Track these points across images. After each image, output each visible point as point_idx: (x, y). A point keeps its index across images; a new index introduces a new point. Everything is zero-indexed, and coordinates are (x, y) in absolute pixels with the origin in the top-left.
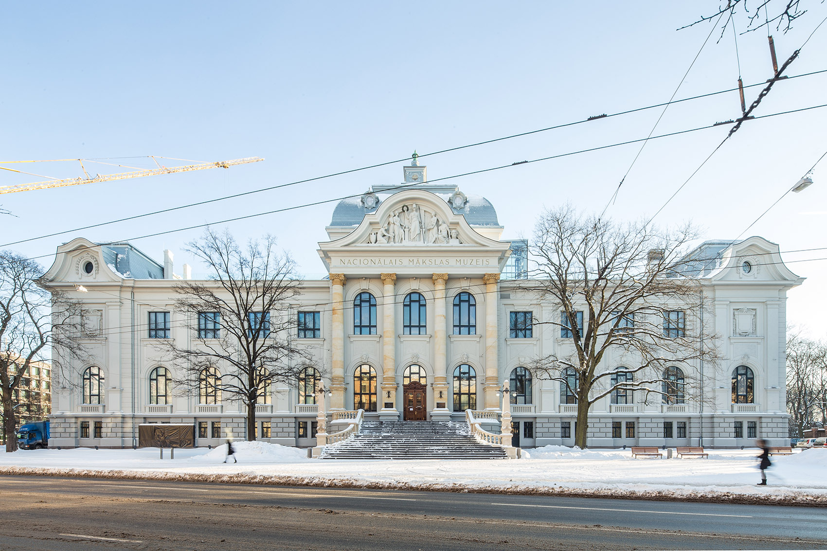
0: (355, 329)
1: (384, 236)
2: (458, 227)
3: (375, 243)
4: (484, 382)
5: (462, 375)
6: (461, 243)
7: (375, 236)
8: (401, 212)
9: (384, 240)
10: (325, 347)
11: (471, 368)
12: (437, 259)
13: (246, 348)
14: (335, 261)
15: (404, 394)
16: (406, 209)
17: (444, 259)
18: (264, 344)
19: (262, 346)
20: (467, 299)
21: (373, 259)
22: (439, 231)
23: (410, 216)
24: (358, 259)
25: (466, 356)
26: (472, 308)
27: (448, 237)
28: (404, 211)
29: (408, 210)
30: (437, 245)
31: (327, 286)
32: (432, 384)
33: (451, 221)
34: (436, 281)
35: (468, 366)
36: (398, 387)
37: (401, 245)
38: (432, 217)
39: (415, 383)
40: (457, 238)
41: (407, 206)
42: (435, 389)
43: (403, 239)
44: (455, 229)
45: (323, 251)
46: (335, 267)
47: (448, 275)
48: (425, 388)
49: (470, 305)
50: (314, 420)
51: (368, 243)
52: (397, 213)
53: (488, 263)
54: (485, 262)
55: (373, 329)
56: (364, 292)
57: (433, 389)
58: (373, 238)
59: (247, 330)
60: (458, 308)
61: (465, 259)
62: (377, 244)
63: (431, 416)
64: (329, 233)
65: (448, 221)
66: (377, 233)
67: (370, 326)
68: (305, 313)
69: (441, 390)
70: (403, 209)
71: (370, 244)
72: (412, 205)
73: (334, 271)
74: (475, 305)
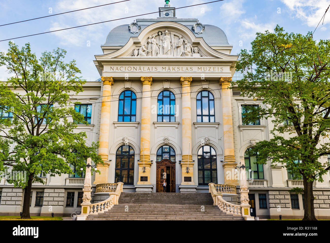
0: (119, 117)
1: (144, 51)
2: (199, 45)
3: (137, 56)
4: (223, 160)
5: (205, 154)
6: (202, 56)
7: (137, 51)
8: (157, 36)
9: (144, 54)
10: (94, 131)
11: (211, 148)
12: (183, 67)
13: (31, 131)
14: (106, 68)
15: (157, 169)
16: (161, 33)
17: (189, 67)
18: (46, 128)
19: (44, 130)
20: (207, 96)
21: (135, 67)
22: (185, 48)
23: (164, 38)
24: (124, 66)
25: (207, 139)
26: (211, 102)
27: (192, 52)
28: (159, 35)
29: (162, 34)
30: (183, 57)
31: (99, 85)
32: (180, 161)
33: (193, 41)
34: (182, 82)
35: (209, 147)
36: (152, 163)
37: (156, 57)
38: (180, 39)
39: (166, 160)
40: (198, 53)
41: (161, 32)
42: (183, 166)
43: (158, 53)
44: (197, 47)
45: (98, 61)
46: (106, 72)
47: (192, 78)
48: (174, 164)
49: (209, 100)
50: (80, 191)
51: (132, 56)
52: (154, 36)
53: (222, 70)
54: (220, 69)
55: (133, 118)
56: (128, 90)
57: (181, 166)
58: (136, 52)
59: (34, 118)
60: (200, 102)
61: (205, 67)
62: (139, 57)
63: (180, 188)
64: (103, 50)
65: (191, 41)
66: (139, 49)
67: (131, 115)
68: (81, 105)
69: (188, 166)
70: (158, 34)
71: (133, 57)
72: (165, 31)
73: (105, 75)
74: (213, 100)
